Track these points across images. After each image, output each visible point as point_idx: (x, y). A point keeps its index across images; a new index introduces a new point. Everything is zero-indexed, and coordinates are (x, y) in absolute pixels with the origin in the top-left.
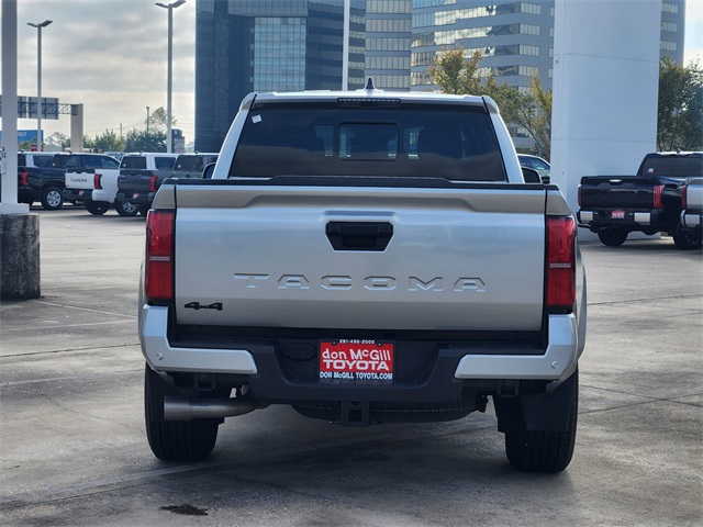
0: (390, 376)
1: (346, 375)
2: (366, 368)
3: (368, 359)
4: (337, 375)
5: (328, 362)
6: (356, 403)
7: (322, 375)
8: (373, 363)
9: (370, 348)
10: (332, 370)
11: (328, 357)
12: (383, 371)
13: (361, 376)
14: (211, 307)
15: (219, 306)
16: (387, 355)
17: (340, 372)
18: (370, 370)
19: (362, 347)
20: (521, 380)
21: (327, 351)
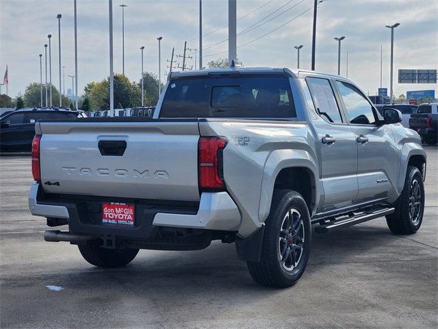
0: (132, 223)
1: (114, 222)
2: (122, 218)
3: (123, 213)
4: (110, 221)
5: (106, 214)
6: (109, 236)
7: (104, 221)
8: (126, 216)
9: (124, 207)
10: (108, 218)
11: (107, 212)
12: (130, 220)
13: (120, 222)
14: (55, 184)
15: (58, 184)
16: (131, 211)
17: (111, 219)
18: (124, 219)
19: (121, 207)
20: (186, 229)
21: (106, 209)
